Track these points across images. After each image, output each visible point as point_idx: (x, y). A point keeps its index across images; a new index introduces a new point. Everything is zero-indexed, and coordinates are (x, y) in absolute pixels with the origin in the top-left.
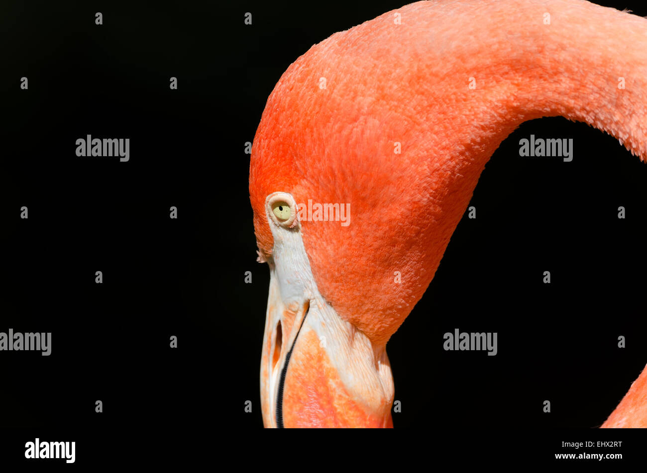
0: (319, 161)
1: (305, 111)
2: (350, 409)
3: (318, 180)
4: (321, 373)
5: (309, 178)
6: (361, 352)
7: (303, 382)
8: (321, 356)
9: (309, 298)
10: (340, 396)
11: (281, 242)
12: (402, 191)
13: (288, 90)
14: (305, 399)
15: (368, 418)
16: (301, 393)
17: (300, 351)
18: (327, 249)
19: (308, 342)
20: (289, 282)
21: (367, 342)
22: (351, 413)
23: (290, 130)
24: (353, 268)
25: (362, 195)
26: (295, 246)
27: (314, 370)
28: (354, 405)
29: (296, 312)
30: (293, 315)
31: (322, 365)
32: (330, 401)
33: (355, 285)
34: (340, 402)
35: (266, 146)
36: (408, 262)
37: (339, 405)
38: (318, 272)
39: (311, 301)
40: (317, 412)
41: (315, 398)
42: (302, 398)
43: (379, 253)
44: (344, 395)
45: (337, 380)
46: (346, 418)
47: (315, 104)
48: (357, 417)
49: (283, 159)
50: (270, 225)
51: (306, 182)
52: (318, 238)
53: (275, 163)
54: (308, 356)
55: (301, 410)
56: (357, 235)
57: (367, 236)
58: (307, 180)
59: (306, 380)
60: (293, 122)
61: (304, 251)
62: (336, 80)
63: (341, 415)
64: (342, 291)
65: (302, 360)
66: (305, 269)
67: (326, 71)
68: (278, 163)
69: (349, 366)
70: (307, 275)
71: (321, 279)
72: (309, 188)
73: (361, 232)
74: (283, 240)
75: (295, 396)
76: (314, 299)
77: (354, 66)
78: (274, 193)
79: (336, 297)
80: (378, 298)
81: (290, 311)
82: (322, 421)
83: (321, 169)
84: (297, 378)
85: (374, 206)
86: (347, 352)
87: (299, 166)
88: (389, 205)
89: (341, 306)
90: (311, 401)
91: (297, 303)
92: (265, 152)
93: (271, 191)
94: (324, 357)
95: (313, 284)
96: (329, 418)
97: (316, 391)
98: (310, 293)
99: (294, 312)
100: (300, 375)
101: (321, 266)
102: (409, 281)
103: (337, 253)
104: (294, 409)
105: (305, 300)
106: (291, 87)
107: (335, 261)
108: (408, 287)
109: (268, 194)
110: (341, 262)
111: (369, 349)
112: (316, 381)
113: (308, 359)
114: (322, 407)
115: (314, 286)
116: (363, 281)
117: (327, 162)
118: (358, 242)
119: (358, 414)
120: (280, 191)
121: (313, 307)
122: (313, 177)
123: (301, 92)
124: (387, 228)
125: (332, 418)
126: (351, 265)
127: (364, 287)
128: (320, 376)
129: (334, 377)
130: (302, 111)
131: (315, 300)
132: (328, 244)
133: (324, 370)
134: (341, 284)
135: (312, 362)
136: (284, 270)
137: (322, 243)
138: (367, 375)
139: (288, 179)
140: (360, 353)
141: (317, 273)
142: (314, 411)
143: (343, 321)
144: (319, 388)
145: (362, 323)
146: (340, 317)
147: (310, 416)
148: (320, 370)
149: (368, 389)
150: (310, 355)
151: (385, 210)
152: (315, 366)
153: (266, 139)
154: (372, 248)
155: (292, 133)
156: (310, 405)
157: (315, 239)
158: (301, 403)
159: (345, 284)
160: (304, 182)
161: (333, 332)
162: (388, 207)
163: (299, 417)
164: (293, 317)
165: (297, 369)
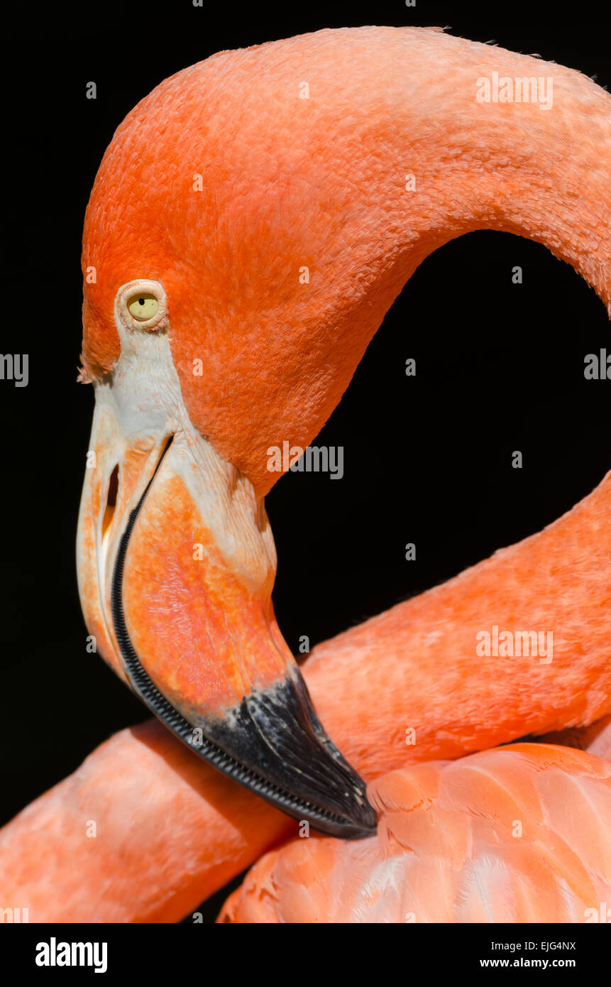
0: (208, 234)
1: (189, 163)
2: (228, 585)
3: (204, 261)
4: (188, 536)
5: (187, 260)
6: (242, 504)
7: (161, 552)
8: (189, 513)
9: (174, 430)
10: (215, 568)
11: (133, 352)
12: (331, 282)
13: (158, 133)
14: (161, 575)
15: (250, 598)
16: (155, 567)
17: (157, 507)
18: (210, 359)
19: (170, 494)
20: (141, 410)
21: (250, 490)
22: (229, 591)
23: (162, 190)
24: (248, 386)
25: (272, 283)
26: (158, 357)
27: (178, 533)
28: (232, 580)
29: (149, 451)
30: (142, 455)
31: (190, 525)
32: (199, 577)
33: (247, 410)
34: (214, 577)
35: (118, 215)
36: (321, 376)
37: (213, 580)
38: (193, 393)
39: (176, 435)
40: (179, 593)
41: (177, 573)
42: (157, 574)
43: (286, 364)
44: (220, 566)
45: (210, 546)
46: (222, 599)
47: (205, 152)
48: (236, 596)
49: (148, 233)
50: (118, 329)
51: (183, 266)
52: (196, 345)
53: (136, 240)
54: (169, 513)
55: (155, 591)
56: (257, 340)
57: (273, 340)
58: (184, 261)
59: (165, 548)
60: (167, 178)
61: (172, 364)
62: (241, 119)
63: (215, 595)
64: (227, 419)
65: (160, 520)
66: (170, 390)
67: (224, 106)
68: (140, 240)
69: (229, 524)
70: (173, 398)
71: (198, 403)
72: (187, 274)
73: (264, 334)
74: (137, 350)
75: (146, 572)
76: (182, 430)
77: (275, 101)
78: (133, 282)
79: (217, 427)
80: (277, 427)
81: (137, 451)
82: (186, 605)
83: (211, 246)
84: (150, 545)
85: (287, 299)
86: (227, 506)
87: (173, 242)
88: (309, 299)
89: (223, 439)
90: (171, 577)
91: (152, 438)
92: (118, 225)
93: (126, 278)
94: (194, 514)
95: (181, 410)
96: (197, 600)
97: (179, 562)
98: (176, 422)
99: (145, 451)
100: (155, 541)
101: (200, 385)
102: (319, 404)
103: (226, 367)
104: (144, 590)
105: (167, 434)
106: (163, 128)
107: (222, 377)
108: (316, 413)
109: (123, 283)
110: (232, 377)
111: (252, 499)
112: (179, 549)
113: (168, 517)
114: (187, 585)
115: (183, 412)
116: (259, 404)
117: (220, 236)
118: (258, 350)
119: (238, 592)
120: (142, 278)
121: (179, 443)
122: (195, 258)
123: (182, 136)
124: (304, 329)
125: (202, 600)
126: (245, 381)
127: (259, 413)
128: (185, 541)
129: (206, 542)
130: (184, 162)
131: (183, 433)
132: (212, 353)
133: (193, 532)
134: (226, 408)
135: (175, 522)
136: (135, 392)
137: (202, 352)
138: (250, 537)
139: (157, 261)
140: (241, 506)
141: (192, 395)
142: (175, 591)
143: (223, 462)
144: (183, 558)
145: (249, 464)
146: (218, 456)
147: (168, 599)
148: (187, 532)
149: (253, 556)
150: (173, 512)
151: (303, 306)
152: (180, 527)
153: (119, 204)
154: (278, 357)
155: (168, 193)
156: (170, 582)
157: (191, 346)
158: (155, 581)
159: (232, 409)
160: (179, 265)
161: (207, 478)
162: (308, 301)
163: (152, 601)
164: (142, 459)
165: (151, 533)
